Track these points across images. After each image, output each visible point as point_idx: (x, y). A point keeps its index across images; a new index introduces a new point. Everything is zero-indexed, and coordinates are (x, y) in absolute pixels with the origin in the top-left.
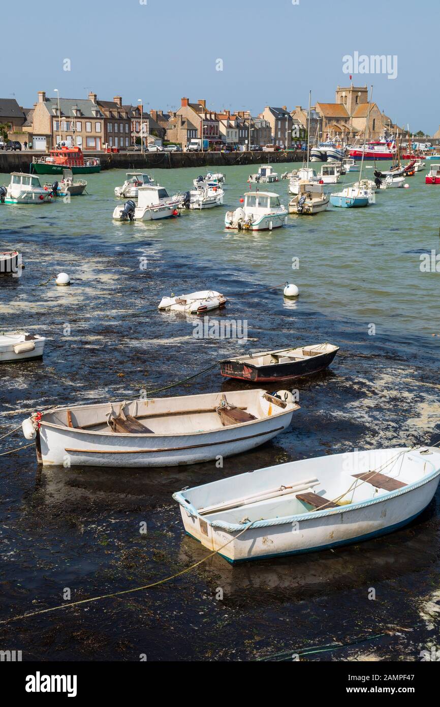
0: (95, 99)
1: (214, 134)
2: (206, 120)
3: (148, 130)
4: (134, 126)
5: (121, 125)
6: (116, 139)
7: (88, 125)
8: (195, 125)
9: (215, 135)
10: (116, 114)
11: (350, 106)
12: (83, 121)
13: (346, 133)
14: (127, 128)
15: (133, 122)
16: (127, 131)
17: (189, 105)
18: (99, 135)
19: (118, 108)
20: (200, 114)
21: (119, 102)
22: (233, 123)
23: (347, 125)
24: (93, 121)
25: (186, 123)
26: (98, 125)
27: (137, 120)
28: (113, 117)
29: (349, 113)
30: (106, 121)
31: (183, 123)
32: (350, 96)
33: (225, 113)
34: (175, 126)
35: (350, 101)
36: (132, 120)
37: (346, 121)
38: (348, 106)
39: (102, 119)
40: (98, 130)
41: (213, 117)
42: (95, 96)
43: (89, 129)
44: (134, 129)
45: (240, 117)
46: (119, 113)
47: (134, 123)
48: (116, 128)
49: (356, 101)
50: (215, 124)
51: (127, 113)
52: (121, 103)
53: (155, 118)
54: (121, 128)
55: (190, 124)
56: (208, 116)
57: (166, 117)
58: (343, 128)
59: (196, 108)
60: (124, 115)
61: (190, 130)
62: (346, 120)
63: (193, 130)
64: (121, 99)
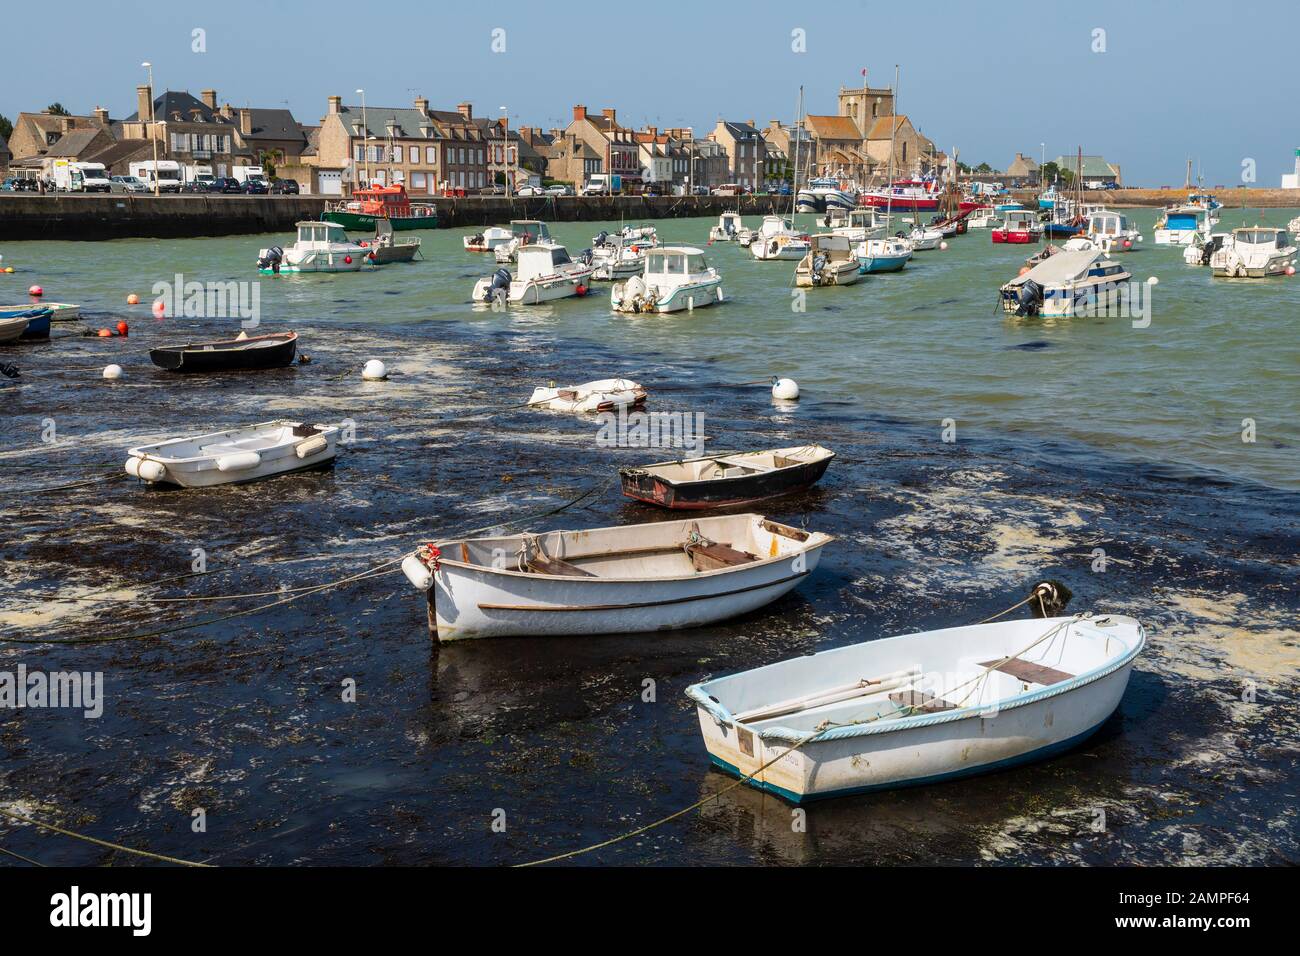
0: (426, 107)
1: (629, 166)
2: (617, 142)
3: (517, 159)
4: (493, 153)
5: (471, 151)
6: (462, 175)
7: (414, 151)
8: (597, 151)
9: (632, 169)
10: (461, 133)
11: (863, 120)
12: (405, 144)
13: (857, 165)
14: (480, 157)
15: (490, 147)
16: (481, 162)
17: (588, 118)
18: (432, 168)
19: (465, 123)
20: (606, 134)
21: (466, 114)
22: (662, 148)
23: (858, 153)
24: (422, 145)
25: (582, 148)
26: (431, 151)
27: (497, 143)
28: (456, 138)
29: (862, 133)
30: (445, 144)
31: (577, 148)
32: (862, 103)
33: (648, 132)
34: (563, 153)
35: (864, 112)
36: (490, 143)
37: (856, 147)
38: (860, 121)
39: (438, 140)
40: (431, 159)
41: (628, 137)
42: (426, 102)
43: (415, 159)
44: (493, 158)
45: (675, 137)
46: (467, 130)
47: (493, 148)
48: (462, 156)
49: (874, 113)
50: (632, 149)
51: (480, 131)
52: (470, 115)
53: (528, 141)
54: (471, 157)
55: (588, 149)
56: (620, 136)
57: (548, 139)
58: (851, 158)
59: (600, 123)
60: (475, 134)
61: (589, 160)
62: (857, 143)
63: (594, 160)
64: (470, 107)
